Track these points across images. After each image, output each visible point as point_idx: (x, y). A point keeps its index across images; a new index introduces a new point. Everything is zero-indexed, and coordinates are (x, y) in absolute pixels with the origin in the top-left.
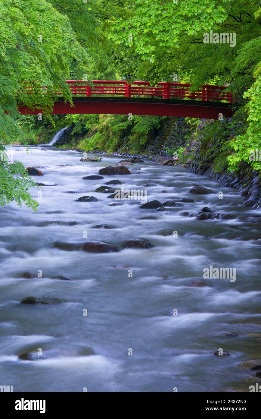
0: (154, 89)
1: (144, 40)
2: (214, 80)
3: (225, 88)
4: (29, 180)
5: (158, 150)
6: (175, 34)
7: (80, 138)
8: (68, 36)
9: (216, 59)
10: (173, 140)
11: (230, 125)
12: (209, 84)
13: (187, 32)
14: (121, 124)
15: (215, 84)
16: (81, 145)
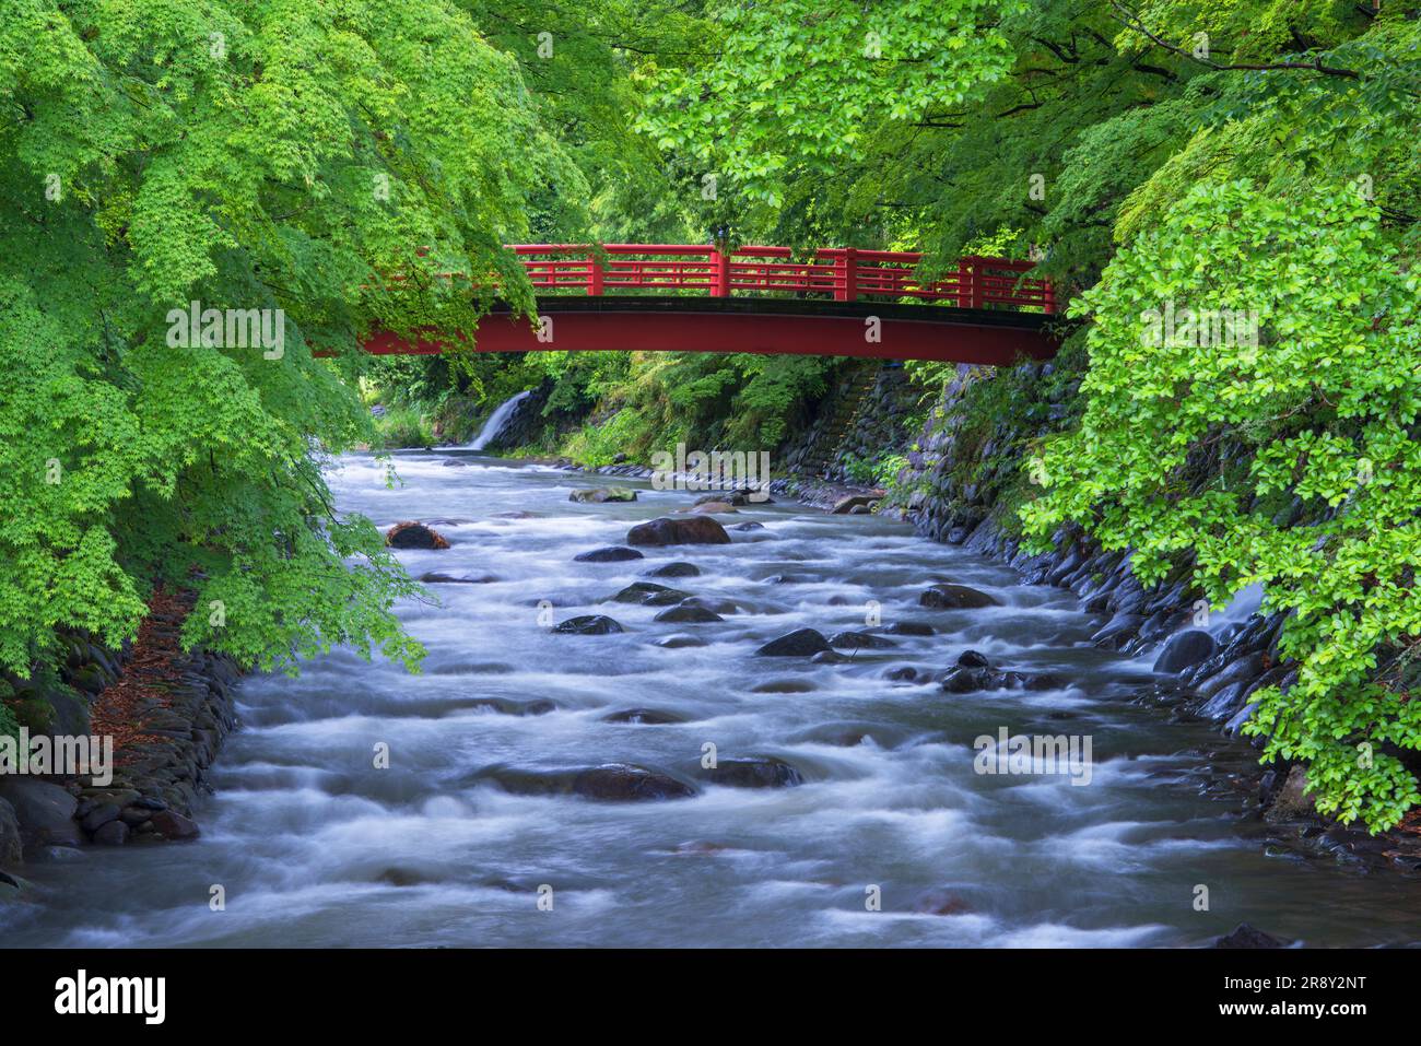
0: (804, 269)
1: (749, 137)
2: (998, 242)
3: (1031, 265)
4: (393, 575)
5: (818, 462)
6: (849, 116)
7: (569, 424)
8: (515, 118)
9: (998, 178)
10: (866, 433)
11: (1048, 385)
12: (980, 253)
13: (887, 111)
14: (700, 382)
15: (1000, 251)
16: (571, 448)
